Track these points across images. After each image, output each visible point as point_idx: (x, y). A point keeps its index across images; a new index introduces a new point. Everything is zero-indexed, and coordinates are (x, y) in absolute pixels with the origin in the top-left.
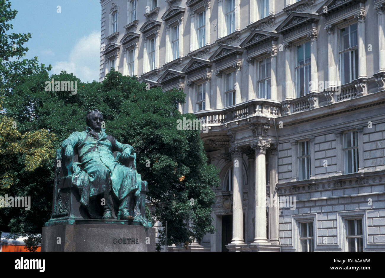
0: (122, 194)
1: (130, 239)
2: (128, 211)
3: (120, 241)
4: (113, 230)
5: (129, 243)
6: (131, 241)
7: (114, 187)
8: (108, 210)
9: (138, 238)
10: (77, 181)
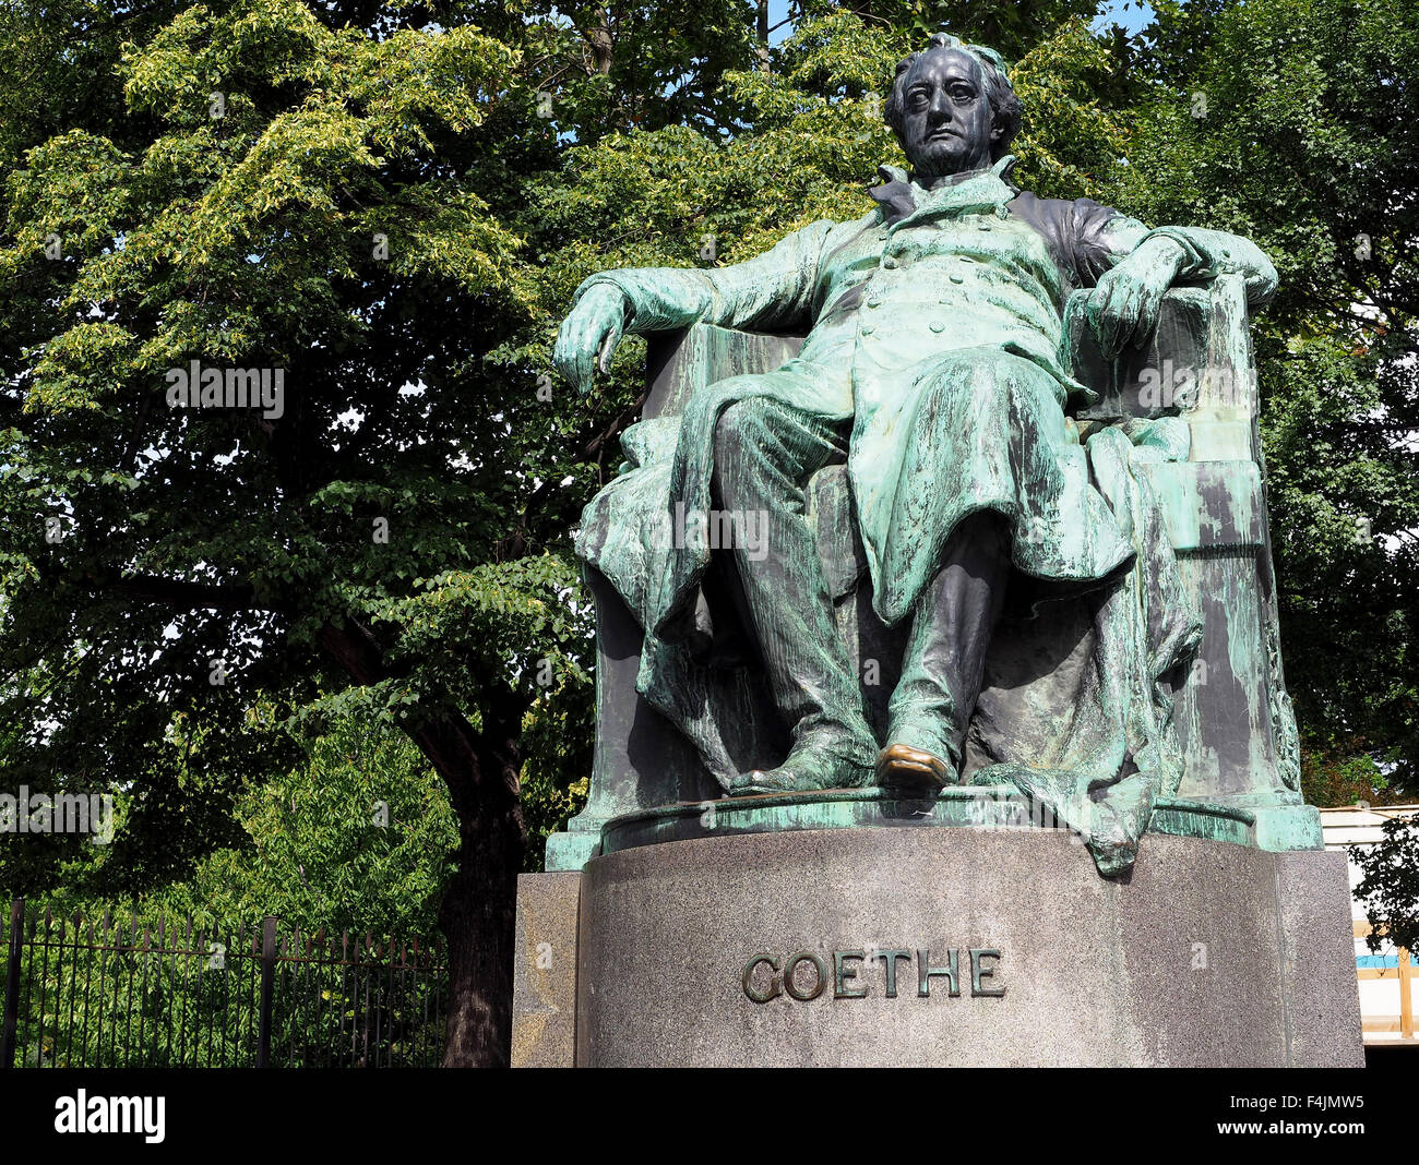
0: (899, 575)
1: (904, 957)
2: (943, 711)
3: (804, 980)
4: (746, 878)
5: (891, 995)
6: (912, 968)
7: (871, 532)
8: (809, 727)
9: (996, 945)
10: (603, 534)
